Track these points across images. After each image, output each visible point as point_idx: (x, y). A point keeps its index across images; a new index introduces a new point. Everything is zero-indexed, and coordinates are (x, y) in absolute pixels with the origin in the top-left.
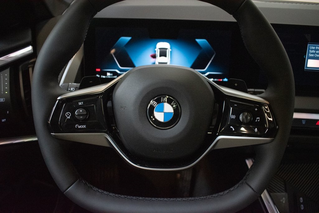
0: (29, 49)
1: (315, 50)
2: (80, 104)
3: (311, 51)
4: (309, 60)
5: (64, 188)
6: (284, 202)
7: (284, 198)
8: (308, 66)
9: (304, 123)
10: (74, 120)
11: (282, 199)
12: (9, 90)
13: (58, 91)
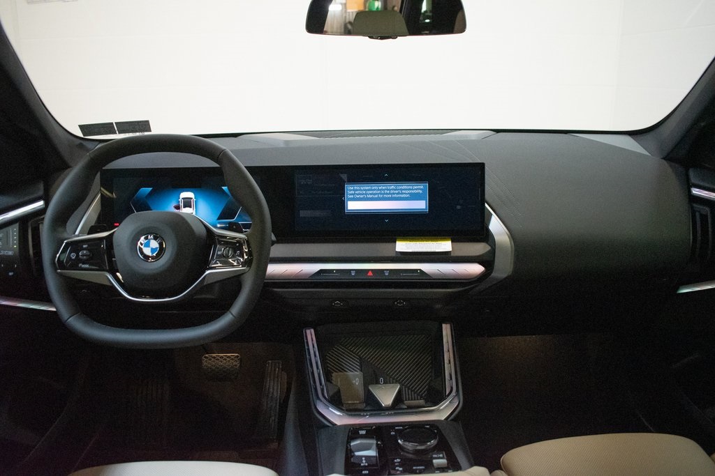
0: (40, 204)
1: (354, 190)
2: (85, 246)
3: (349, 192)
4: (349, 202)
5: (66, 318)
6: (357, 384)
7: (357, 379)
8: (349, 208)
9: (353, 274)
10: (78, 260)
11: (355, 379)
12: (18, 244)
13: (65, 235)
